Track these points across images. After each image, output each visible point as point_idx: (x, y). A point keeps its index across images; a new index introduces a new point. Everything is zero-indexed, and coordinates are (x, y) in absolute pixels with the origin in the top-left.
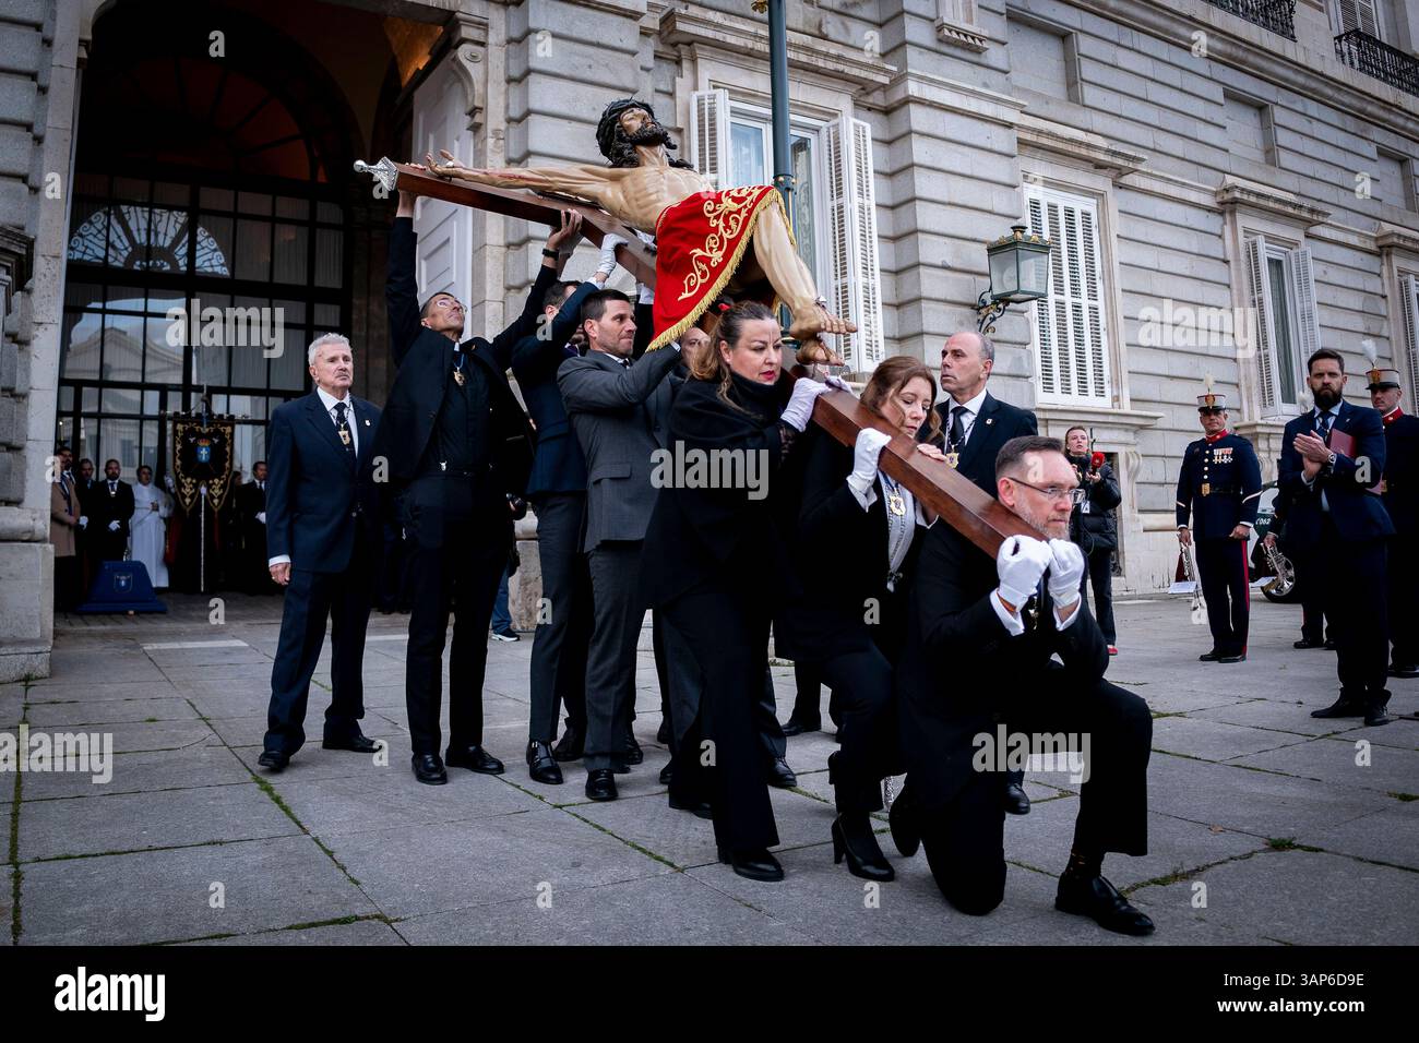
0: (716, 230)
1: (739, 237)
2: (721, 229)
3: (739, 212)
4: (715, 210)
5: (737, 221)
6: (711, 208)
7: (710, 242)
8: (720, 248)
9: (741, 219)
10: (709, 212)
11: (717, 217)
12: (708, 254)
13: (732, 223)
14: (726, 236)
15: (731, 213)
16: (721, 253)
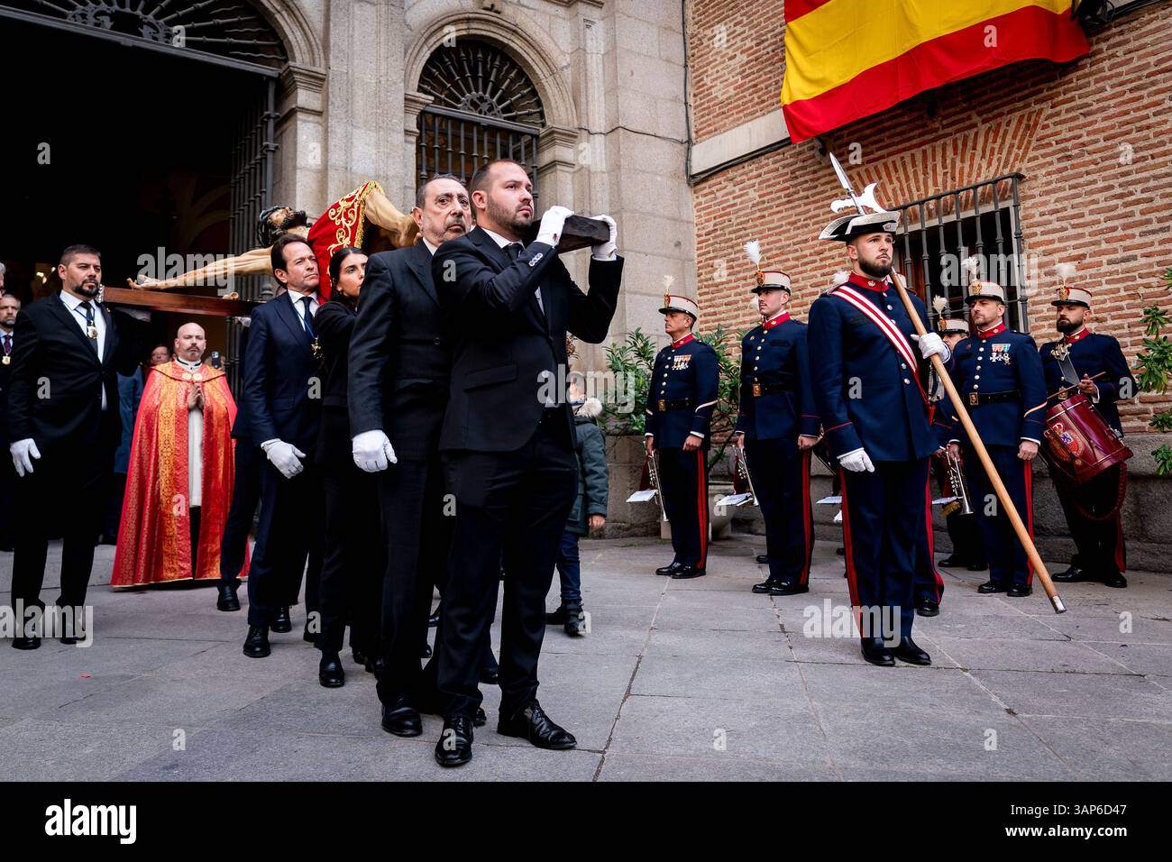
0: (341, 225)
1: (357, 221)
2: (344, 223)
3: (353, 206)
4: (337, 213)
5: (353, 212)
6: (333, 214)
7: (339, 236)
8: (347, 236)
9: (355, 210)
10: (333, 217)
11: (339, 218)
12: (341, 244)
13: (350, 215)
14: (348, 226)
15: (347, 209)
16: (348, 238)
